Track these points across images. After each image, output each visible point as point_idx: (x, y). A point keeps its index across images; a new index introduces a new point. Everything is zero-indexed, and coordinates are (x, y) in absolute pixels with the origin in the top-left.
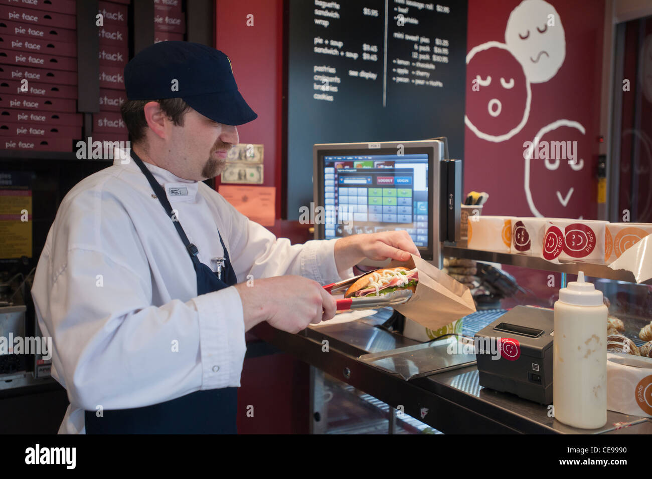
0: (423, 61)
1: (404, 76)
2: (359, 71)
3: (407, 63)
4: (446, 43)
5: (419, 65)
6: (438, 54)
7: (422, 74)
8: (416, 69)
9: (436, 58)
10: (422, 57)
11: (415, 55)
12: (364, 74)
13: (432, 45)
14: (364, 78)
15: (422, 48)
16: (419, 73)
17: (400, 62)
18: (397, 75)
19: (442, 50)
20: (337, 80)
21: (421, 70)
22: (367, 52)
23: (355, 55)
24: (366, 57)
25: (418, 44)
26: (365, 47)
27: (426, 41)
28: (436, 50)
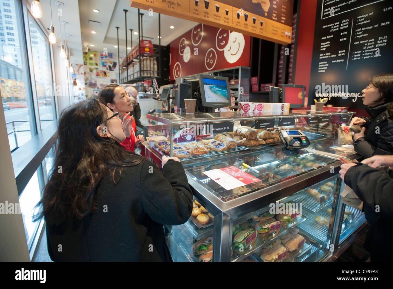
0: (369, 49)
1: (358, 57)
2: (336, 60)
3: (360, 52)
7: (368, 54)
8: (364, 53)
9: (377, 46)
10: (369, 47)
11: (365, 48)
12: (338, 61)
14: (338, 62)
15: (370, 44)
16: (366, 54)
17: (356, 53)
18: (354, 57)
20: (327, 65)
21: (368, 52)
22: (340, 53)
23: (335, 56)
24: (339, 55)
25: (367, 43)
26: (340, 51)
27: (372, 40)
28: (378, 42)
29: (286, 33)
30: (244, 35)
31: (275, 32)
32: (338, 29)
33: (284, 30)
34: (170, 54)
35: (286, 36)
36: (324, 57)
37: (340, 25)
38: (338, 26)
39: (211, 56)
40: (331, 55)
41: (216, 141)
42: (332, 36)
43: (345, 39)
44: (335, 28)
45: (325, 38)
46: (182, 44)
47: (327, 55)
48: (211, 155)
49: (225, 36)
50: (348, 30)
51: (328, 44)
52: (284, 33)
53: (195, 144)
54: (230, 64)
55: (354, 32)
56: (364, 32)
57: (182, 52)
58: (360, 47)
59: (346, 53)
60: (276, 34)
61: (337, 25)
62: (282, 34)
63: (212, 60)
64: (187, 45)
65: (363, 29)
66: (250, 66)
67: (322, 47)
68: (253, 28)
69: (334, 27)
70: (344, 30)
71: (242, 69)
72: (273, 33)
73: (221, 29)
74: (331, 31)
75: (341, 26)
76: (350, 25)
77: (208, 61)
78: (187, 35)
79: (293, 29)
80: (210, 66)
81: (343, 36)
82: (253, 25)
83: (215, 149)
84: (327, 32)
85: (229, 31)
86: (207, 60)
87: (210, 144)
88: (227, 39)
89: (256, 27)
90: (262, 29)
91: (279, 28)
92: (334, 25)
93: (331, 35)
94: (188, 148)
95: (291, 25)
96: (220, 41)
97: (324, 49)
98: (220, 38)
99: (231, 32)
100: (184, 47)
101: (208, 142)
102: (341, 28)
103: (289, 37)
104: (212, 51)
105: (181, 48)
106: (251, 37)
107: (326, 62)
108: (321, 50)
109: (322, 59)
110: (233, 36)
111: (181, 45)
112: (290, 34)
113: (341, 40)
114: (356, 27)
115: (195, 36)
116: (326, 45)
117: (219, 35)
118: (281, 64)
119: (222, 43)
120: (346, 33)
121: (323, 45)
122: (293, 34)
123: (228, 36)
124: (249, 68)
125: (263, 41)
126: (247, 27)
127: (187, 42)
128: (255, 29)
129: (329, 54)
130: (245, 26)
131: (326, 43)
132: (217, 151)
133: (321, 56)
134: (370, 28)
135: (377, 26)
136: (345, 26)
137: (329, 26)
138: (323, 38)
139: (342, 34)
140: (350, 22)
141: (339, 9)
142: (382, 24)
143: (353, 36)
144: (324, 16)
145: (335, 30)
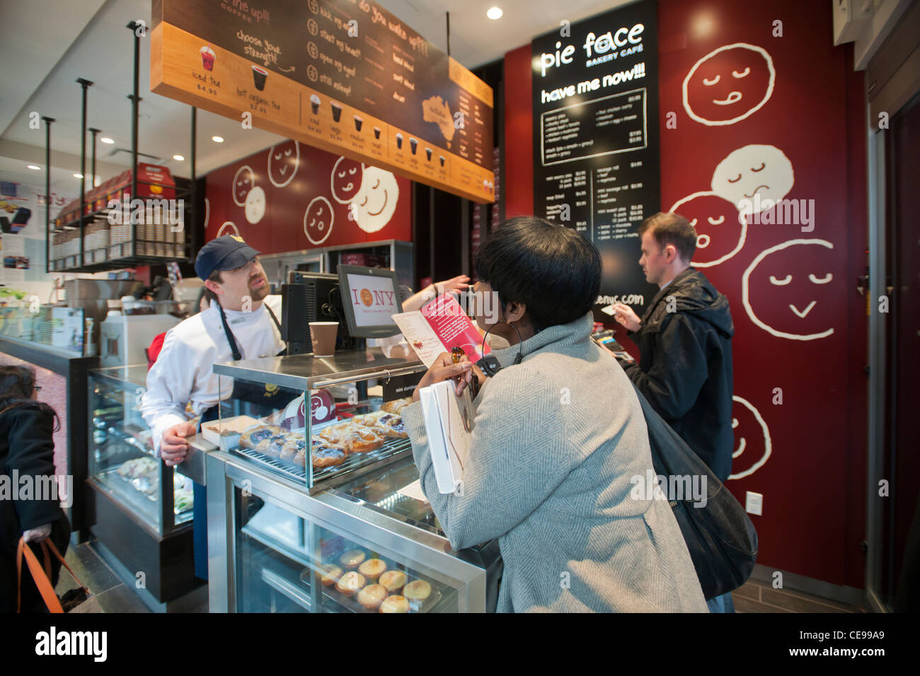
0: (620, 223)
1: (607, 235)
3: (608, 227)
4: (640, 207)
5: (618, 226)
6: (634, 216)
7: (621, 231)
8: (615, 229)
9: (631, 219)
10: (620, 220)
11: (614, 221)
13: (628, 211)
15: (620, 215)
16: (618, 231)
17: (603, 227)
18: (601, 235)
19: (637, 212)
21: (619, 228)
22: (579, 226)
24: (578, 229)
25: (617, 213)
26: (578, 224)
27: (624, 209)
28: (632, 213)
29: (486, 183)
30: (397, 177)
31: (467, 180)
32: (570, 185)
33: (481, 177)
34: (207, 201)
35: (486, 188)
37: (573, 178)
38: (570, 180)
39: (319, 214)
42: (562, 196)
43: (584, 203)
44: (567, 183)
45: (552, 198)
46: (241, 178)
49: (352, 172)
50: (586, 188)
51: (558, 209)
52: (481, 182)
54: (366, 233)
55: (596, 194)
56: (611, 195)
57: (243, 200)
58: (608, 219)
59: (588, 226)
61: (568, 178)
62: (479, 184)
63: (321, 223)
64: (257, 184)
65: (608, 190)
66: (412, 241)
67: (548, 213)
69: (565, 181)
70: (580, 189)
71: (397, 246)
72: (463, 182)
73: (342, 158)
74: (561, 187)
75: (575, 181)
76: (588, 180)
77: (312, 225)
78: (257, 161)
79: (496, 176)
80: (317, 235)
81: (581, 198)
82: (428, 163)
84: (554, 188)
85: (363, 165)
86: (309, 221)
88: (357, 180)
90: (444, 173)
91: (472, 173)
92: (565, 179)
93: (560, 194)
95: (491, 168)
96: (340, 183)
97: (553, 217)
98: (341, 176)
99: (367, 166)
100: (248, 188)
102: (576, 184)
103: (491, 189)
104: (321, 203)
105: (239, 190)
106: (412, 182)
108: (548, 218)
110: (371, 175)
111: (238, 181)
112: (491, 185)
113: (578, 204)
114: (598, 186)
115: (277, 166)
116: (555, 210)
117: (340, 170)
118: (476, 240)
119: (346, 187)
120: (584, 193)
121: (549, 210)
122: (496, 185)
123: (359, 174)
124: (411, 244)
125: (438, 192)
127: (253, 176)
130: (399, 158)
131: (555, 207)
134: (617, 189)
135: (626, 187)
136: (581, 181)
137: (556, 178)
138: (548, 198)
139: (578, 194)
140: (587, 176)
141: (568, 153)
142: (633, 186)
143: (596, 199)
144: (547, 161)
145: (566, 186)
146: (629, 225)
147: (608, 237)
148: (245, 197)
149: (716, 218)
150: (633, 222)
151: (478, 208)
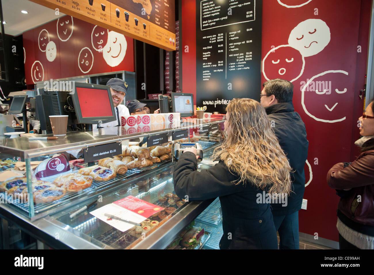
0: (241, 62)
1: (234, 68)
2: (217, 70)
3: (234, 64)
4: (251, 53)
5: (239, 63)
6: (247, 58)
7: (241, 66)
8: (238, 65)
9: (246, 59)
10: (240, 60)
11: (237, 60)
14: (219, 72)
15: (240, 57)
17: (231, 64)
18: (231, 68)
19: (249, 56)
20: (210, 74)
21: (240, 64)
22: (219, 64)
23: (216, 66)
24: (219, 65)
25: (239, 56)
26: (219, 62)
27: (243, 54)
28: (246, 56)
29: (170, 39)
30: (125, 37)
31: (159, 37)
32: (215, 41)
33: (168, 36)
34: (24, 48)
35: (171, 42)
36: (206, 66)
37: (216, 37)
38: (215, 38)
39: (86, 57)
40: (212, 65)
41: (101, 167)
42: (211, 47)
43: (222, 51)
44: (213, 40)
45: (206, 48)
46: (42, 36)
47: (209, 65)
48: (95, 188)
49: (102, 34)
50: (223, 43)
51: (209, 54)
52: (168, 39)
53: (71, 177)
54: (111, 67)
55: (228, 46)
56: (236, 46)
57: (44, 48)
58: (234, 59)
59: (224, 63)
60: (160, 39)
61: (214, 37)
62: (167, 40)
63: (87, 61)
64: (51, 40)
65: (235, 44)
66: (135, 72)
67: (204, 56)
68: (136, 30)
69: (213, 39)
70: (220, 43)
71: (126, 74)
72: (157, 38)
73: (96, 26)
74: (210, 42)
75: (218, 39)
76: (224, 39)
77: (82, 63)
78: (51, 26)
79: (176, 36)
80: (85, 68)
81: (221, 48)
82: (136, 27)
83: (100, 178)
84: (207, 42)
85: (108, 30)
86: (81, 61)
87: (93, 173)
88: (105, 38)
89: (139, 30)
90: (146, 33)
91: (163, 34)
92: (212, 38)
94: (59, 184)
95: (175, 32)
96: (96, 40)
97: (206, 59)
98: (97, 35)
99: (110, 31)
100: (46, 41)
101: (89, 171)
102: (218, 41)
103: (174, 43)
104: (86, 51)
105: (41, 42)
106: (134, 39)
107: (208, 71)
108: (204, 59)
109: (205, 67)
110: (112, 35)
111: (41, 38)
112: (174, 41)
113: (219, 51)
114: (230, 41)
115: (61, 29)
116: (207, 54)
117: (95, 33)
118: (167, 71)
119: (99, 42)
120: (222, 45)
121: (204, 55)
122: (176, 41)
123: (106, 35)
124: (134, 73)
125: (147, 44)
126: (129, 28)
127: (50, 36)
128: (137, 31)
129: (211, 63)
130: (127, 27)
131: (207, 53)
132: (103, 181)
133: (204, 65)
134: (239, 43)
135: (244, 42)
136: (221, 39)
137: (208, 37)
138: (204, 48)
139: (219, 46)
140: (224, 36)
141: (214, 23)
142: (248, 42)
143: (228, 49)
144: (203, 28)
145: (213, 42)
146: (245, 63)
147: (234, 69)
148: (45, 47)
149: (290, 59)
150: (247, 61)
151: (168, 54)
